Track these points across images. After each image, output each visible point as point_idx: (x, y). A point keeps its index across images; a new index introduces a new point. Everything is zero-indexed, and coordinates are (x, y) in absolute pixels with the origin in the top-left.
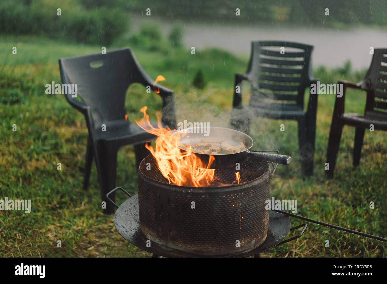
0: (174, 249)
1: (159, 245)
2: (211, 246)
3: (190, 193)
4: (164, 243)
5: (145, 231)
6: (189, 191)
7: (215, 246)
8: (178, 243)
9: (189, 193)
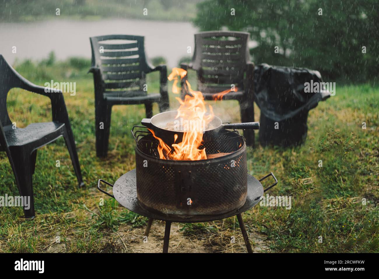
0: (195, 215)
1: (178, 216)
2: (225, 205)
3: (209, 164)
4: (185, 213)
5: (160, 208)
6: (208, 163)
7: (228, 204)
8: (199, 209)
9: (207, 165)
